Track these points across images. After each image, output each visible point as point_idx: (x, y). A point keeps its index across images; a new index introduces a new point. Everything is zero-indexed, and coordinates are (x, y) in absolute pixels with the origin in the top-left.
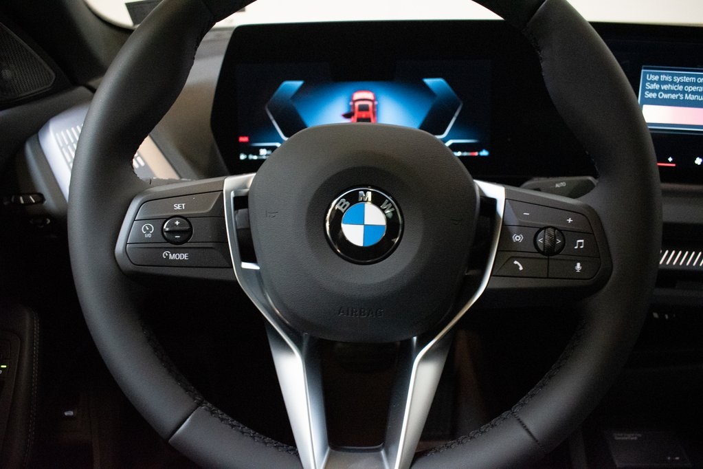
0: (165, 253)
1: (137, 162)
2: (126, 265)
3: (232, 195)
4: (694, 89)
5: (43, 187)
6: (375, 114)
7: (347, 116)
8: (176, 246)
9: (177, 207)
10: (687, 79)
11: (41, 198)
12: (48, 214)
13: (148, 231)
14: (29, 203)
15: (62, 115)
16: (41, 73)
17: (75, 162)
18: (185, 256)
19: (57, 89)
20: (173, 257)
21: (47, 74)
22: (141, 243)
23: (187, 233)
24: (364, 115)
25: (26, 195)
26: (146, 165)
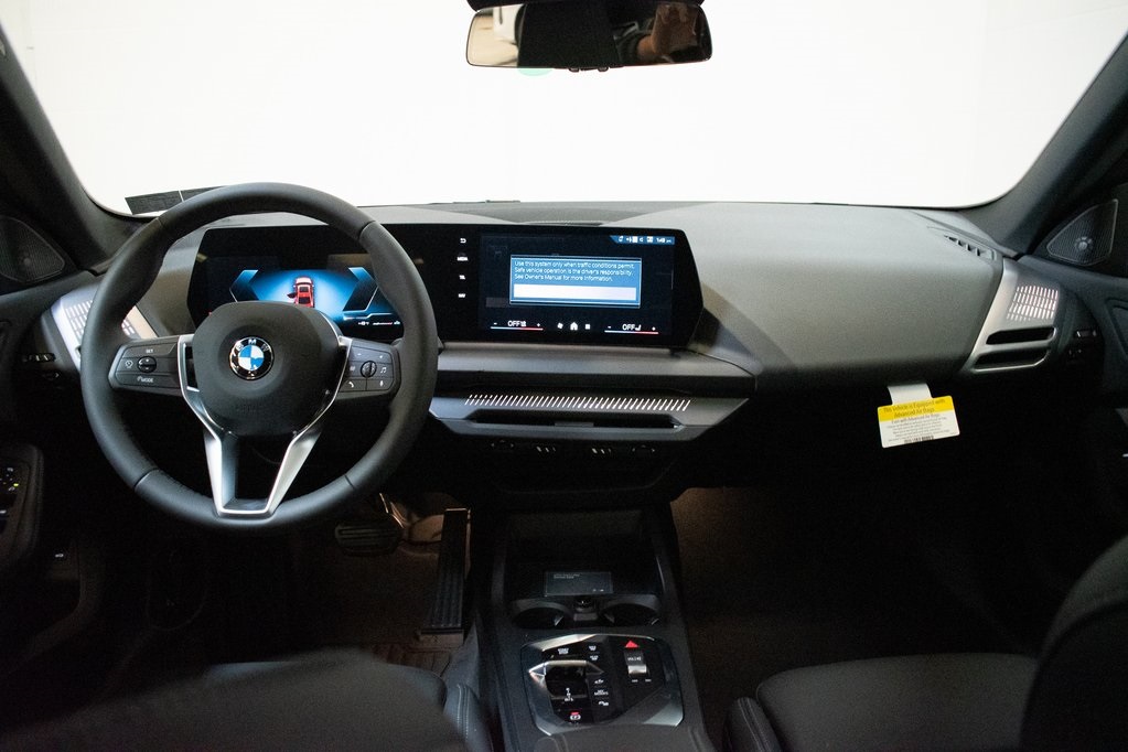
0: (139, 378)
1: (125, 324)
2: (115, 384)
3: (185, 346)
4: (551, 271)
5: (54, 349)
6: (313, 294)
7: (291, 296)
8: (146, 374)
9: (148, 351)
10: (546, 264)
11: (52, 357)
12: (57, 370)
13: (129, 364)
14: (43, 360)
15: (70, 294)
16: (52, 260)
17: (84, 336)
18: (151, 380)
19: (65, 274)
20: (144, 380)
21: (57, 261)
22: (124, 372)
23: (153, 367)
24: (304, 295)
25: (41, 355)
26: (136, 333)
